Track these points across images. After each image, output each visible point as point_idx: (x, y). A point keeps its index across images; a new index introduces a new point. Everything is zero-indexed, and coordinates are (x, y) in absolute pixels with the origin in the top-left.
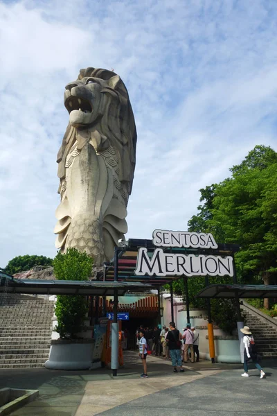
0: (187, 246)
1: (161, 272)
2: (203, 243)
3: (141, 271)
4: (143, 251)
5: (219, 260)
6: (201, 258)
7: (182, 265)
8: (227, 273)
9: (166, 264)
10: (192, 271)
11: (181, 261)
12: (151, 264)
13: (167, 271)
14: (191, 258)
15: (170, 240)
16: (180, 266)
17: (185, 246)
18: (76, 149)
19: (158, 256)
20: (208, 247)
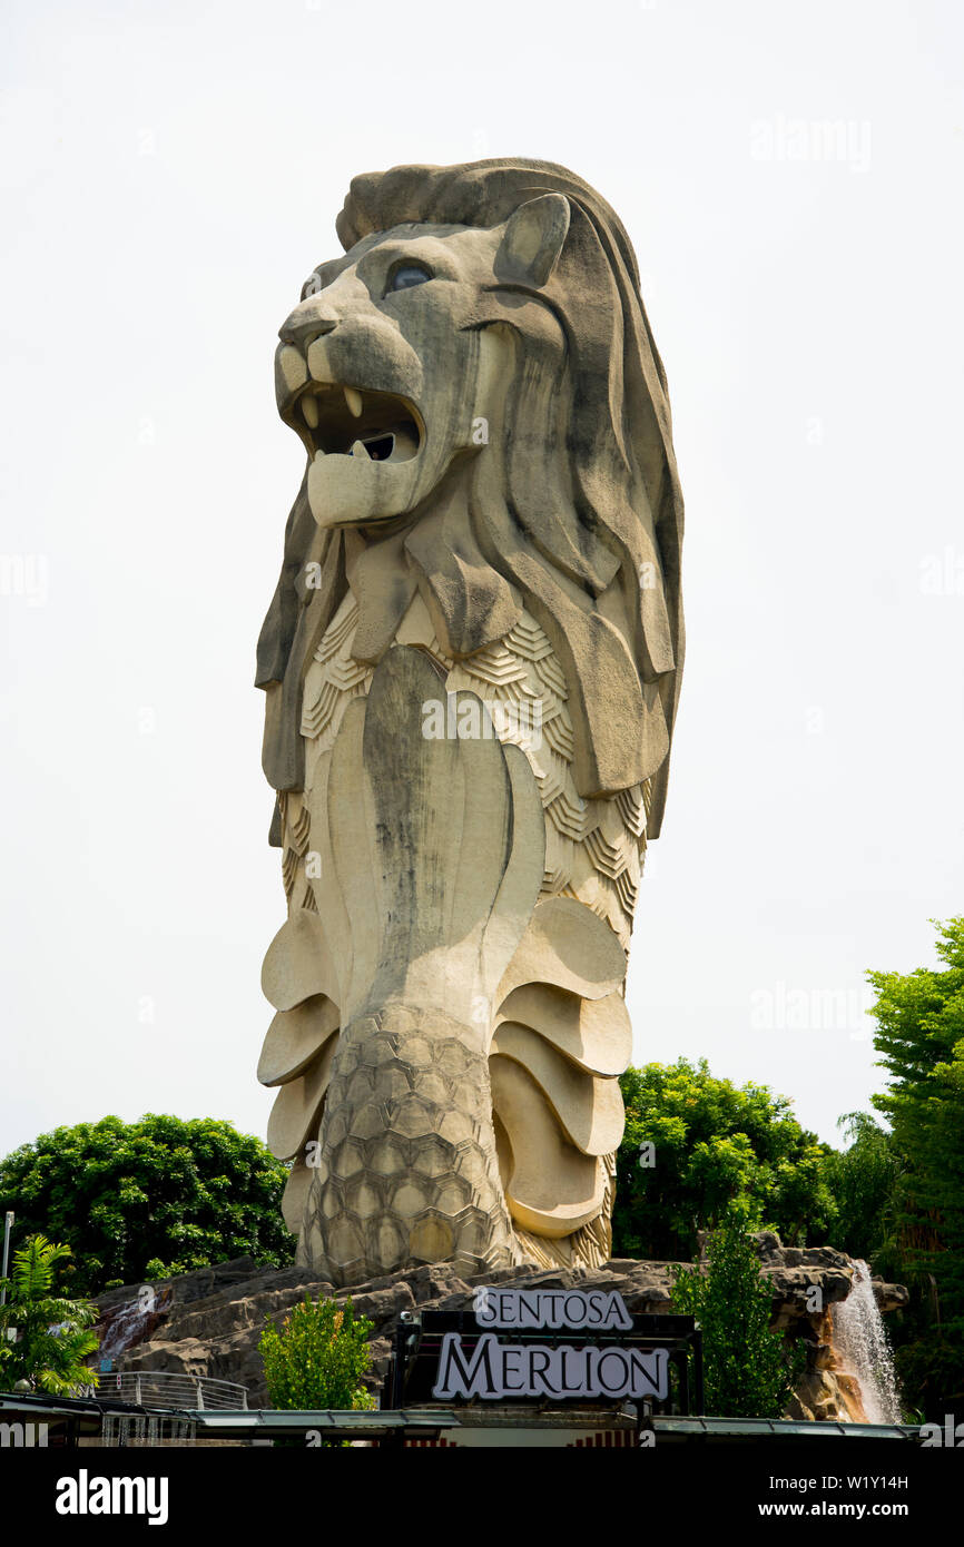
0: (557, 1325)
1: (491, 1388)
2: (596, 1316)
3: (445, 1389)
4: (452, 1341)
5: (634, 1360)
6: (589, 1355)
7: (541, 1372)
8: (653, 1391)
9: (505, 1369)
10: (565, 1387)
11: (539, 1363)
12: (469, 1371)
13: (505, 1386)
14: (564, 1354)
15: (514, 1313)
16: (536, 1375)
17: (552, 1325)
18: (345, 653)
19: (485, 1352)
20: (608, 1326)
